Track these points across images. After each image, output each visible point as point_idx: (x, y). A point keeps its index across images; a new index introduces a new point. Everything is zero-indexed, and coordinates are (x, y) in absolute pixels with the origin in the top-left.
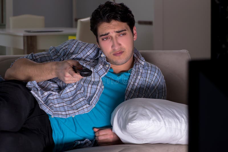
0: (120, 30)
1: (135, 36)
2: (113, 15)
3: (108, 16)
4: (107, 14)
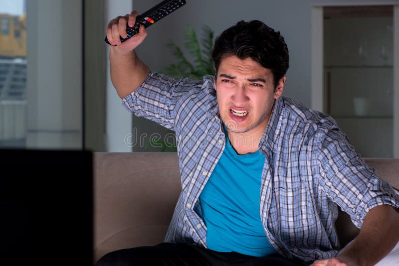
0: (255, 78)
1: (280, 91)
2: (251, 50)
3: (244, 49)
4: (243, 46)
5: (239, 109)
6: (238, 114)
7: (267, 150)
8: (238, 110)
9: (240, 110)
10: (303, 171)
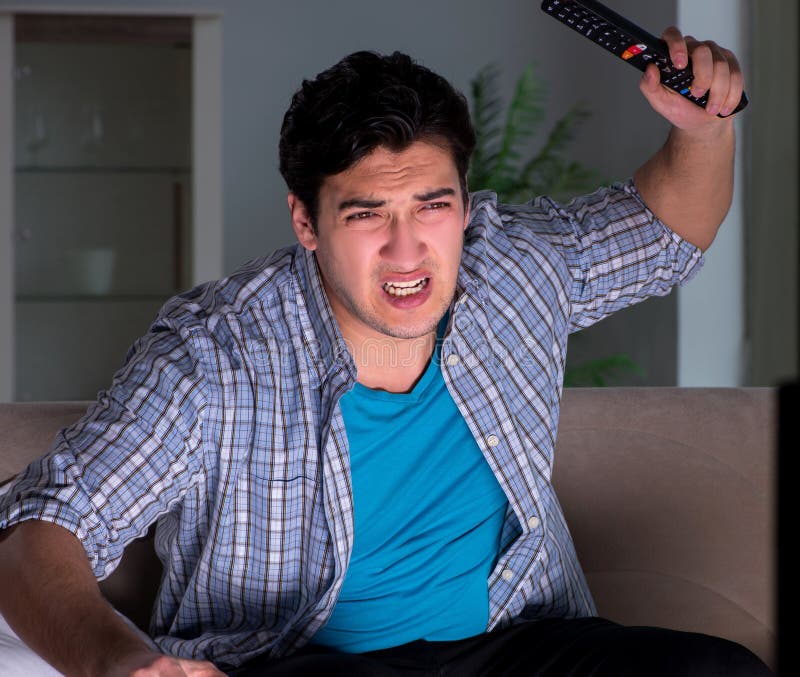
5: (407, 276)
6: (410, 291)
7: (336, 383)
8: (404, 280)
9: (411, 279)
10: (244, 436)
